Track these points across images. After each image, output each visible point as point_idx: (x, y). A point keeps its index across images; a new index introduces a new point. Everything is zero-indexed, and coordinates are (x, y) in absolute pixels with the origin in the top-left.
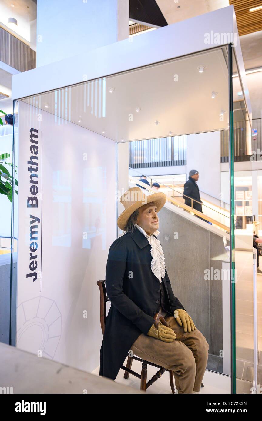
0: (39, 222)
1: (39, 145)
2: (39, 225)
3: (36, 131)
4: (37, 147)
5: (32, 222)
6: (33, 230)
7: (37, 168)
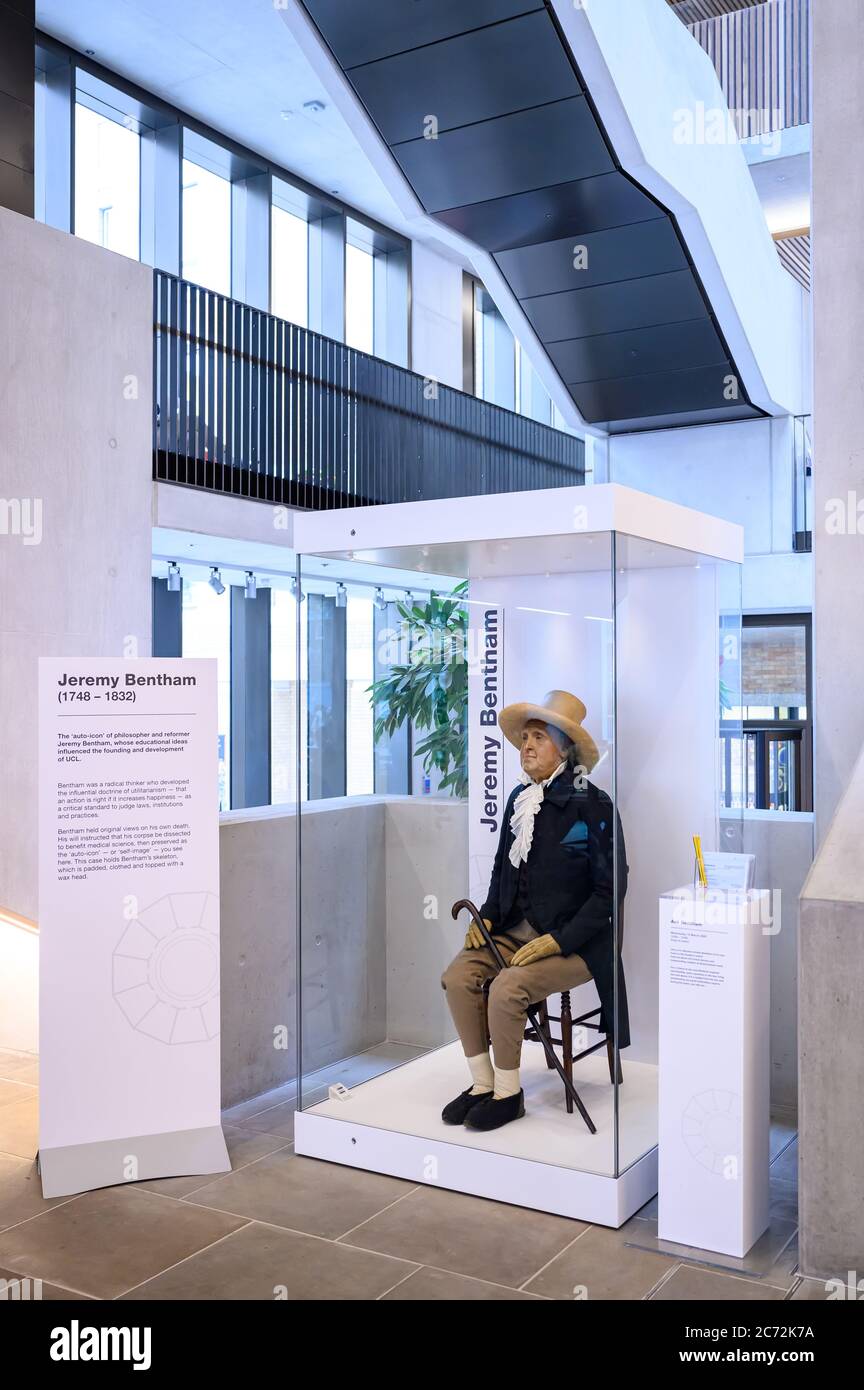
0: (499, 747)
1: (499, 633)
2: (499, 752)
3: (495, 612)
4: (495, 637)
5: (487, 747)
6: (490, 758)
7: (495, 667)
